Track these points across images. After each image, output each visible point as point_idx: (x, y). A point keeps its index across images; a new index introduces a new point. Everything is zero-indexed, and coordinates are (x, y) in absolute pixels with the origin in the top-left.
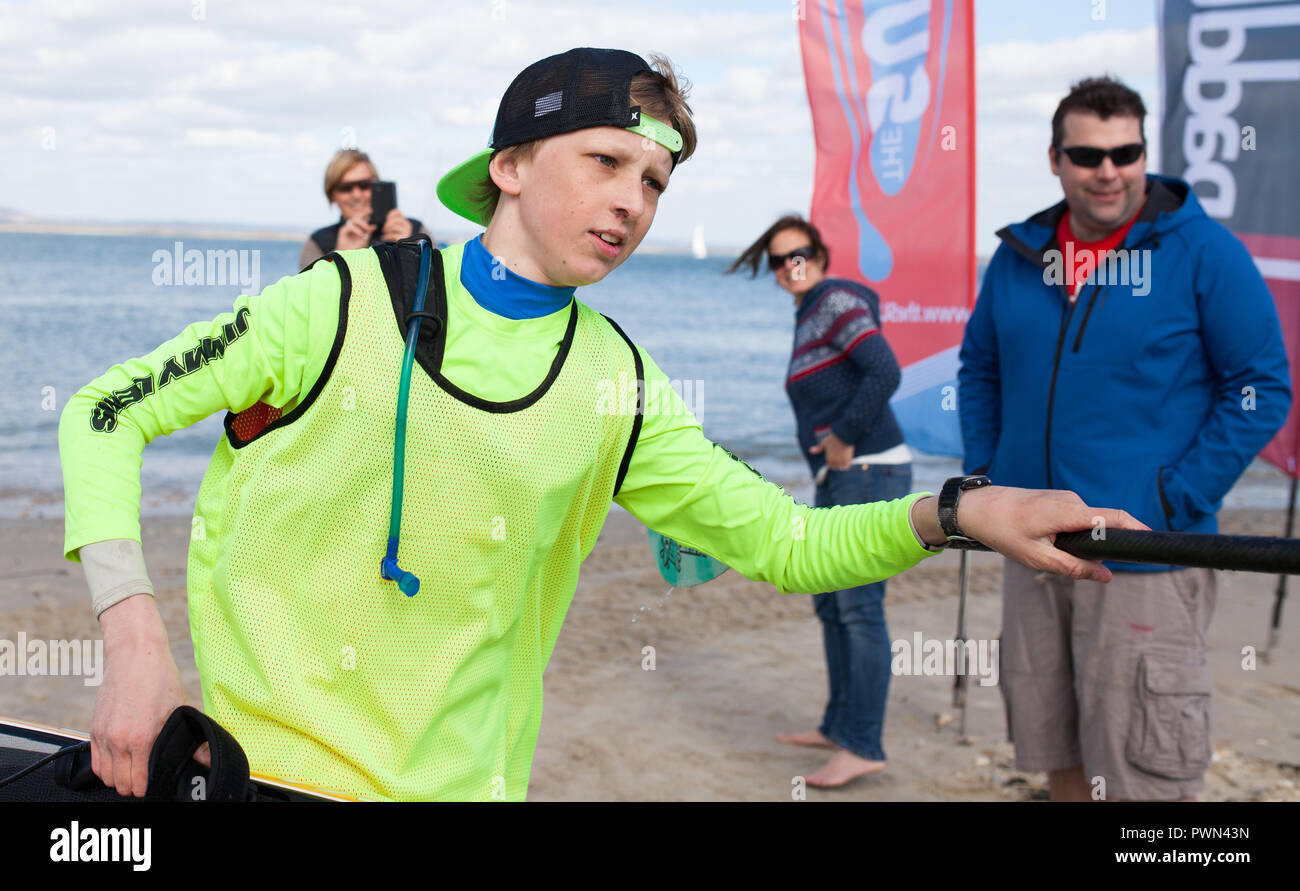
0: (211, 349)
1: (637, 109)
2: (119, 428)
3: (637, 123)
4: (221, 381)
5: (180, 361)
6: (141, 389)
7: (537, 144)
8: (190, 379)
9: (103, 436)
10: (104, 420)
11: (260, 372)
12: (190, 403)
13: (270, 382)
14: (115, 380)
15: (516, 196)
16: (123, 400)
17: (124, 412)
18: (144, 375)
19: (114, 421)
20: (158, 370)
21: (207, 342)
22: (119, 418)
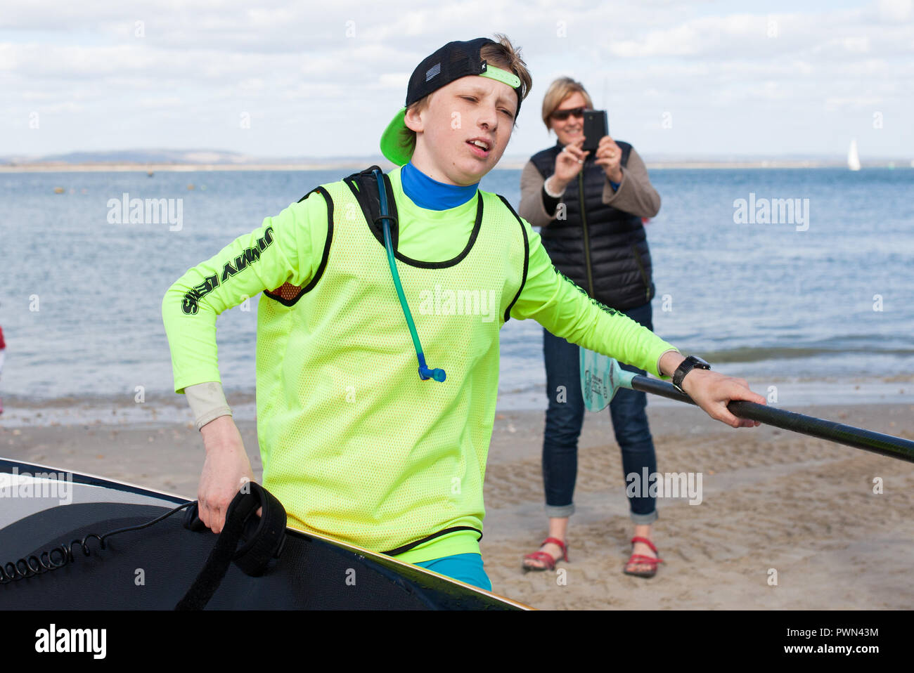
0: (251, 256)
1: (485, 62)
2: (200, 310)
3: (485, 70)
4: (260, 275)
5: (233, 265)
6: (211, 284)
7: (430, 96)
8: (241, 275)
9: (190, 316)
10: (190, 306)
11: (283, 267)
12: (243, 291)
13: (290, 271)
14: (193, 279)
15: (422, 132)
16: (201, 292)
17: (202, 299)
18: (211, 274)
19: (196, 306)
20: (220, 272)
21: (248, 251)
22: (199, 304)
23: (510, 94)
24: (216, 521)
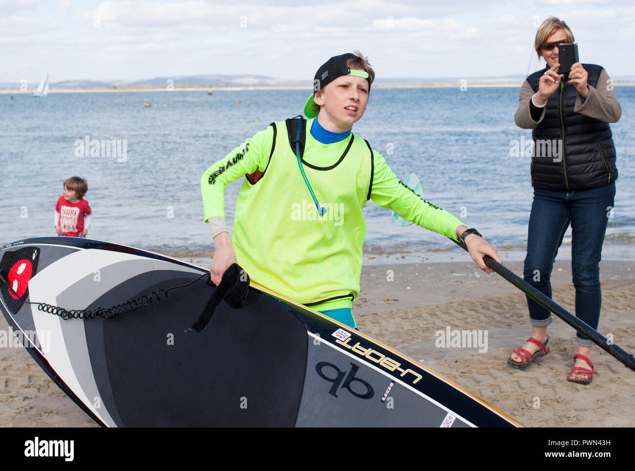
0: (239, 157)
1: (349, 68)
2: (216, 183)
3: (350, 72)
4: (243, 166)
5: (231, 161)
6: (222, 170)
7: (324, 88)
8: (235, 166)
9: (212, 185)
10: (212, 181)
11: (254, 163)
12: (236, 174)
13: (257, 165)
14: (214, 168)
15: (324, 106)
16: (217, 174)
17: (217, 178)
18: (222, 166)
19: (215, 181)
20: (226, 164)
21: (238, 155)
22: (216, 180)
23: (364, 82)
24: (217, 280)
